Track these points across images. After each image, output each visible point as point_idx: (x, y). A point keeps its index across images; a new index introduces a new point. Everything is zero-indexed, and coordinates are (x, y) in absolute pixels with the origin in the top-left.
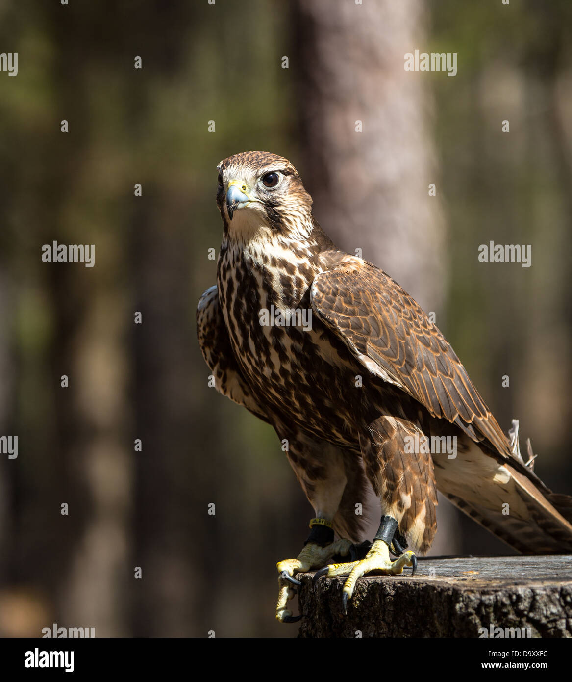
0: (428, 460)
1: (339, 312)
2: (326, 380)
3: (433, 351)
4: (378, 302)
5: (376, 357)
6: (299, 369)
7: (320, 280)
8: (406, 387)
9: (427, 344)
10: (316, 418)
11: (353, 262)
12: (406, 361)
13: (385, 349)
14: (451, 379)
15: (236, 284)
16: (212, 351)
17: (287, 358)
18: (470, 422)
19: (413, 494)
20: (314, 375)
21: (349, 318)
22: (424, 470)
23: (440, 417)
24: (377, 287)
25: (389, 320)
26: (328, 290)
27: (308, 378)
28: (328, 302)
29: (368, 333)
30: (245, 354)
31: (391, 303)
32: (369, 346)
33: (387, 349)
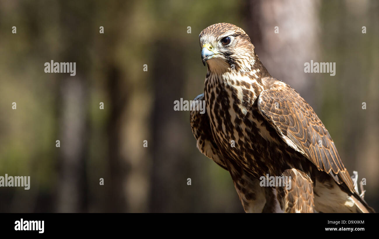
0: (311, 193)
1: (273, 113)
2: (262, 148)
3: (320, 134)
4: (293, 107)
5: (292, 137)
6: (249, 141)
7: (264, 94)
8: (306, 154)
9: (317, 131)
10: (255, 167)
11: (280, 85)
12: (307, 140)
13: (297, 133)
14: (329, 150)
15: (216, 95)
16: (197, 130)
17: (243, 135)
18: (337, 173)
19: (302, 210)
20: (256, 145)
21: (279, 116)
22: (309, 198)
23: (322, 170)
24: (293, 99)
25: (299, 117)
26: (268, 100)
27: (253, 146)
28: (268, 107)
29: (288, 124)
30: (219, 132)
31: (300, 108)
32: (288, 131)
33: (298, 133)
